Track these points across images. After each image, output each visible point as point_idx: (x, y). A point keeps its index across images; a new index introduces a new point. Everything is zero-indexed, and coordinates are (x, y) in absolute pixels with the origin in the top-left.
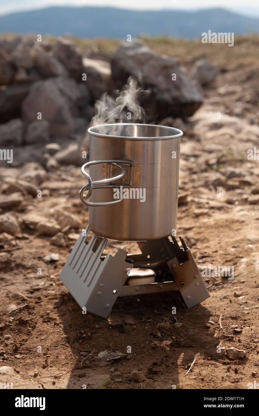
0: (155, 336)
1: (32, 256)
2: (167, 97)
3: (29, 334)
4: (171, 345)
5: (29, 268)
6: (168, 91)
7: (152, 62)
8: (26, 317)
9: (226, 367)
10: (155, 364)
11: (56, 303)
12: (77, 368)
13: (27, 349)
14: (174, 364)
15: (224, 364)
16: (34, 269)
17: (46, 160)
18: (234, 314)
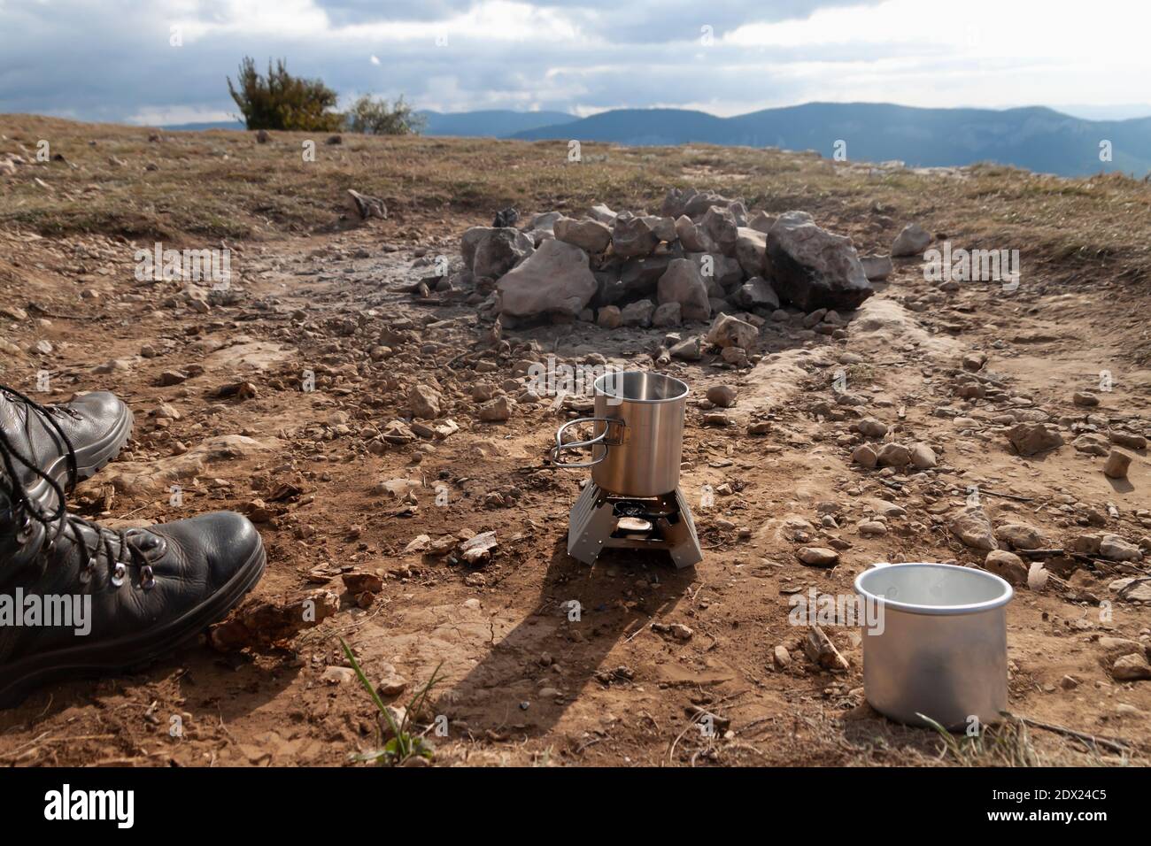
0: (624, 594)
1: (571, 477)
2: (826, 282)
3: (516, 568)
4: (633, 608)
5: (561, 491)
6: (830, 274)
7: (815, 240)
8: (524, 549)
9: (665, 644)
10: (604, 626)
11: (560, 538)
12: (534, 614)
13: (505, 585)
14: (622, 629)
15: (666, 640)
16: (566, 492)
17: (660, 352)
18: (716, 586)
